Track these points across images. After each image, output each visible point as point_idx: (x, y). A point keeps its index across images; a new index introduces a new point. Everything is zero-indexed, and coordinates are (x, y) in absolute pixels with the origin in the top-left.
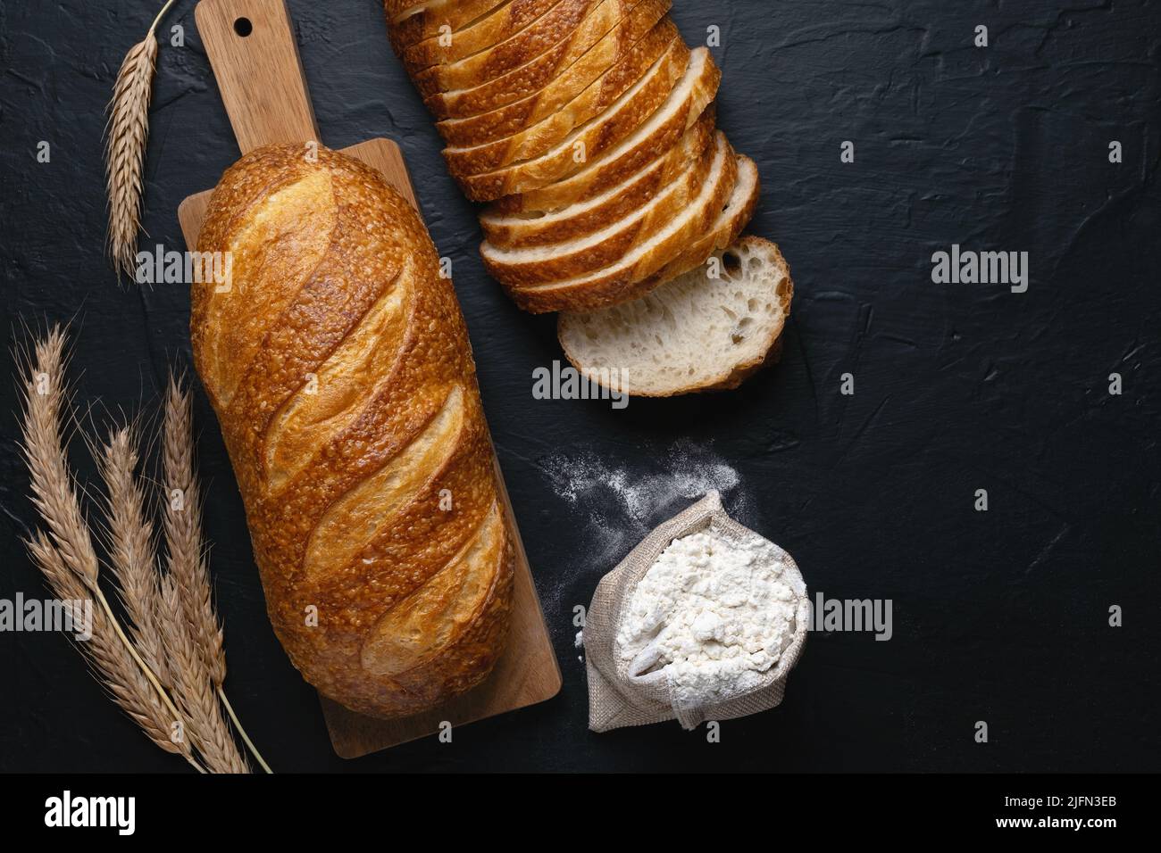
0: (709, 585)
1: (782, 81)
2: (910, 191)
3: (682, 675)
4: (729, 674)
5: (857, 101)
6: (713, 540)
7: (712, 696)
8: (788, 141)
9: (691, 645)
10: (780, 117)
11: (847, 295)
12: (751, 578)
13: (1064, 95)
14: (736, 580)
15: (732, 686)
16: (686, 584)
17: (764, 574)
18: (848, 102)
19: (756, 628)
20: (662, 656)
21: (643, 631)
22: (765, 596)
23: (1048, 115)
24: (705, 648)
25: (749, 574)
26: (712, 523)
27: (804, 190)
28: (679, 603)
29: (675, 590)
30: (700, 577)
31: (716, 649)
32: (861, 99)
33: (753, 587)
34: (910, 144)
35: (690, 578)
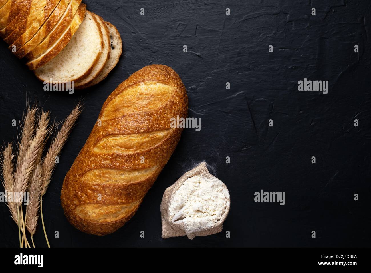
0: (199, 193)
1: (243, 31)
2: (285, 65)
3: (189, 222)
4: (204, 222)
5: (267, 37)
6: (201, 178)
7: (198, 229)
8: (245, 50)
9: (192, 212)
10: (242, 43)
11: (266, 99)
12: (212, 191)
13: (332, 33)
14: (207, 192)
15: (205, 226)
16: (192, 192)
17: (217, 190)
18: (264, 37)
19: (213, 207)
20: (183, 215)
21: (177, 207)
22: (217, 197)
23: (328, 40)
24: (196, 213)
25: (212, 190)
26: (201, 173)
27: (251, 66)
28: (189, 198)
29: (188, 194)
30: (196, 190)
31: (200, 214)
32: (268, 36)
33: (213, 194)
34: (284, 50)
35: (193, 190)
